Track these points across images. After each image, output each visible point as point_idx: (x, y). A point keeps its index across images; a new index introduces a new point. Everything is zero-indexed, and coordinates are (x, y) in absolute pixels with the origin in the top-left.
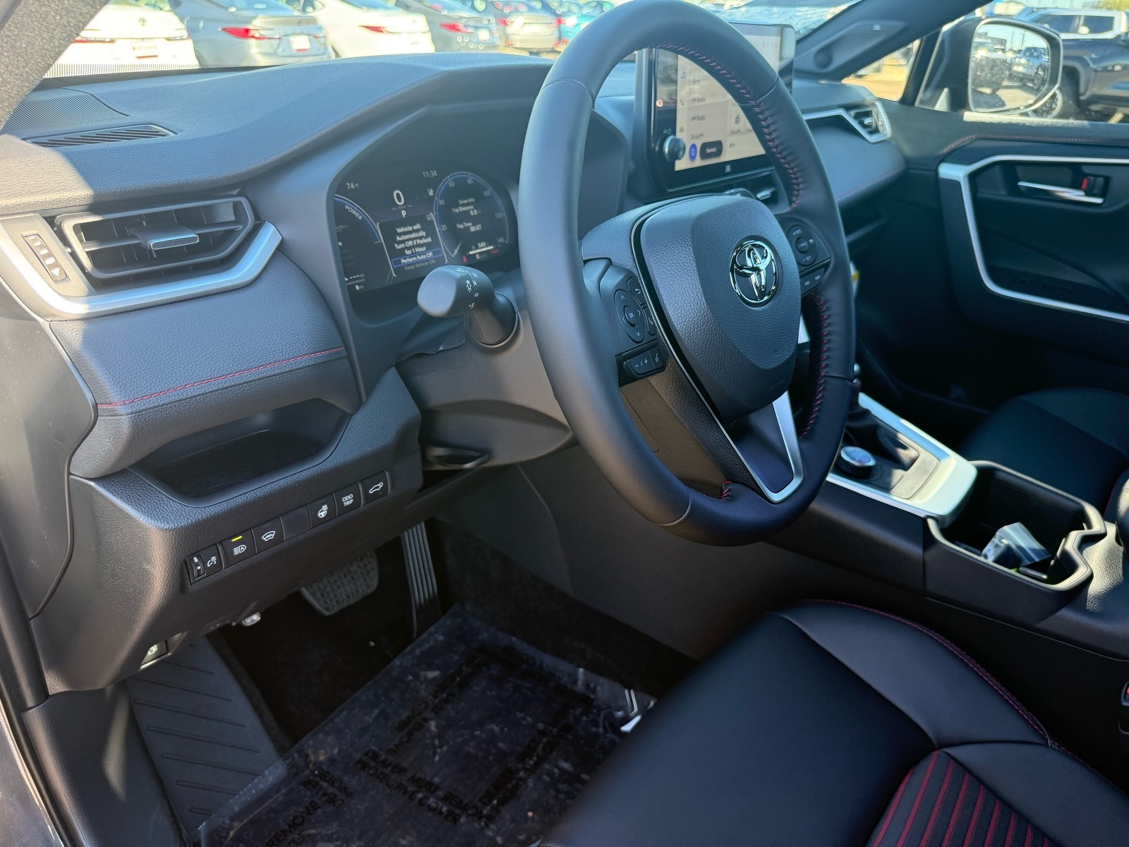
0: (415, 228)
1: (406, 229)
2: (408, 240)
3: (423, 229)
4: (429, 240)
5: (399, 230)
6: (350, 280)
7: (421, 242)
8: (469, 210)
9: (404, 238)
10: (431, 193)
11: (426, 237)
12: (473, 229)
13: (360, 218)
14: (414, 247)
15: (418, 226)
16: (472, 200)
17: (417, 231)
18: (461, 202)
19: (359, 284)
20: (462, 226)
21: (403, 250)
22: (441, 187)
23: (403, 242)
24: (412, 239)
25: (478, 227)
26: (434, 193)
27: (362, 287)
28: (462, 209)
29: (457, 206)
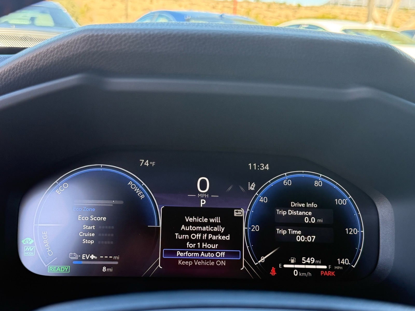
0: (212, 220)
1: (199, 220)
2: (196, 232)
3: (222, 224)
4: (228, 238)
5: (188, 219)
6: (99, 259)
7: (214, 238)
8: (304, 216)
9: (191, 228)
10: (252, 187)
11: (225, 234)
12: (300, 239)
13: (142, 197)
14: (201, 241)
15: (217, 220)
16: (313, 205)
17: (215, 225)
18: (293, 204)
19: (108, 266)
20: (284, 232)
21: (185, 241)
22: (271, 183)
23: (189, 233)
24: (202, 232)
25: (311, 239)
26: (256, 188)
27: (111, 270)
28: (292, 213)
29: (287, 207)
